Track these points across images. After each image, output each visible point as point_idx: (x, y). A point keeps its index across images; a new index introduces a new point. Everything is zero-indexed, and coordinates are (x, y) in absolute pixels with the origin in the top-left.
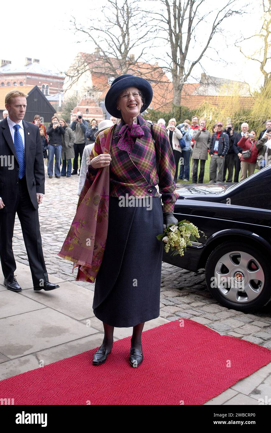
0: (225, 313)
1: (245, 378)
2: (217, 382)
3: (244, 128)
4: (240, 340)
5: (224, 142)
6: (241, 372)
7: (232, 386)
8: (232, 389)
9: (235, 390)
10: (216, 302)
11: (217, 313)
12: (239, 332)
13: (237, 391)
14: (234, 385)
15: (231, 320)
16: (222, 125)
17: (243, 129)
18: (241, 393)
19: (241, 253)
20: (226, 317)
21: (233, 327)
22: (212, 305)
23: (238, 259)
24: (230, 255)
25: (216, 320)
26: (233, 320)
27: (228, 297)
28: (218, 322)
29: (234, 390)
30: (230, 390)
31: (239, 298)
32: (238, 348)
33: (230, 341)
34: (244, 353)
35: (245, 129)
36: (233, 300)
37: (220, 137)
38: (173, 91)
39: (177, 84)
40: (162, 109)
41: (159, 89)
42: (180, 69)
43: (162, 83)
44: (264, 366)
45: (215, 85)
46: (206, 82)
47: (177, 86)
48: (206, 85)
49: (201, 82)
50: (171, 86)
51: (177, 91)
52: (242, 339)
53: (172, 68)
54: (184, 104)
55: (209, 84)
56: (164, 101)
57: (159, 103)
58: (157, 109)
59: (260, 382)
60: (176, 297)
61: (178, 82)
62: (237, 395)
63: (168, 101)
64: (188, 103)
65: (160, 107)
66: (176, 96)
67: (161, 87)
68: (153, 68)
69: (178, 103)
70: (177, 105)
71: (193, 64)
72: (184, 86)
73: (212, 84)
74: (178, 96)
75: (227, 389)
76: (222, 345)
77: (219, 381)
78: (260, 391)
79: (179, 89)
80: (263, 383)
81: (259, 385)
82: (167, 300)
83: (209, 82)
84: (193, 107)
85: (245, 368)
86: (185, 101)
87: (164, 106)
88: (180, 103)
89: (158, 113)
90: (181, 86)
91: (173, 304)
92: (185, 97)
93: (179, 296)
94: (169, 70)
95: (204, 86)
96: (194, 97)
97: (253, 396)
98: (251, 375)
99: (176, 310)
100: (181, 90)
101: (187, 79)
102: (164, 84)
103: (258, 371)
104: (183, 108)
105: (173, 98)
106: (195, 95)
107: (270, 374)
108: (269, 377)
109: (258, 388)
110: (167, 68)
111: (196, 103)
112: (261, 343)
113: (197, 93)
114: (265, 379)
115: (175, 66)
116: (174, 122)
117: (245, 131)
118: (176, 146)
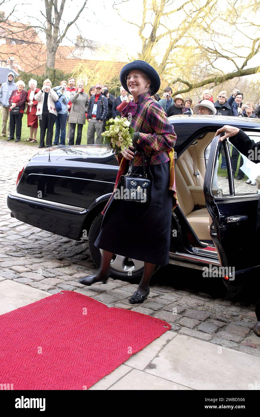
0: (111, 283)
1: (138, 352)
2: (109, 359)
4: (130, 311)
5: (103, 105)
7: (125, 361)
8: (125, 365)
9: (129, 366)
13: (130, 367)
14: (127, 359)
16: (101, 87)
17: (122, 92)
18: (135, 368)
20: (112, 288)
21: (121, 298)
25: (102, 292)
26: (120, 291)
27: (114, 267)
28: (104, 293)
29: (127, 365)
30: (123, 365)
31: (126, 267)
32: (128, 320)
33: (118, 313)
34: (135, 325)
35: (124, 92)
36: (120, 270)
37: (98, 100)
38: (46, 53)
39: (51, 46)
40: (35, 72)
41: (32, 50)
42: (55, 29)
43: (34, 45)
44: (157, 338)
45: (91, 48)
46: (82, 45)
47: (52, 47)
48: (82, 48)
49: (77, 44)
50: (45, 47)
51: (51, 53)
52: (131, 310)
53: (47, 28)
54: (58, 67)
55: (84, 47)
56: (37, 63)
57: (32, 65)
58: (30, 72)
59: (155, 355)
60: (57, 268)
61: (52, 42)
62: (131, 371)
63: (41, 64)
64: (63, 66)
65: (33, 69)
66: (50, 57)
67: (33, 48)
68: (25, 27)
69: (52, 66)
70: (51, 68)
71: (69, 25)
72: (58, 48)
73: (88, 47)
74: (53, 58)
75: (120, 365)
76: (110, 318)
77: (110, 357)
78: (155, 365)
79: (53, 51)
80: (157, 356)
81: (154, 359)
82: (47, 271)
83: (85, 45)
84: (68, 71)
85: (137, 341)
86: (60, 64)
87: (37, 69)
88: (54, 66)
89: (31, 75)
90: (56, 48)
91: (54, 275)
92: (59, 60)
93: (60, 267)
94: (43, 30)
95: (79, 49)
96: (69, 61)
97: (148, 371)
98: (144, 348)
99: (58, 282)
100: (55, 52)
101: (62, 40)
102: (37, 45)
103: (151, 344)
104: (57, 72)
105: (47, 60)
106: (69, 58)
107: (164, 346)
108: (163, 350)
109: (153, 362)
110: (41, 28)
111: (71, 67)
112: (152, 314)
113: (72, 57)
114: (159, 352)
115: (49, 26)
116: (49, 83)
117: (124, 94)
118: (51, 109)
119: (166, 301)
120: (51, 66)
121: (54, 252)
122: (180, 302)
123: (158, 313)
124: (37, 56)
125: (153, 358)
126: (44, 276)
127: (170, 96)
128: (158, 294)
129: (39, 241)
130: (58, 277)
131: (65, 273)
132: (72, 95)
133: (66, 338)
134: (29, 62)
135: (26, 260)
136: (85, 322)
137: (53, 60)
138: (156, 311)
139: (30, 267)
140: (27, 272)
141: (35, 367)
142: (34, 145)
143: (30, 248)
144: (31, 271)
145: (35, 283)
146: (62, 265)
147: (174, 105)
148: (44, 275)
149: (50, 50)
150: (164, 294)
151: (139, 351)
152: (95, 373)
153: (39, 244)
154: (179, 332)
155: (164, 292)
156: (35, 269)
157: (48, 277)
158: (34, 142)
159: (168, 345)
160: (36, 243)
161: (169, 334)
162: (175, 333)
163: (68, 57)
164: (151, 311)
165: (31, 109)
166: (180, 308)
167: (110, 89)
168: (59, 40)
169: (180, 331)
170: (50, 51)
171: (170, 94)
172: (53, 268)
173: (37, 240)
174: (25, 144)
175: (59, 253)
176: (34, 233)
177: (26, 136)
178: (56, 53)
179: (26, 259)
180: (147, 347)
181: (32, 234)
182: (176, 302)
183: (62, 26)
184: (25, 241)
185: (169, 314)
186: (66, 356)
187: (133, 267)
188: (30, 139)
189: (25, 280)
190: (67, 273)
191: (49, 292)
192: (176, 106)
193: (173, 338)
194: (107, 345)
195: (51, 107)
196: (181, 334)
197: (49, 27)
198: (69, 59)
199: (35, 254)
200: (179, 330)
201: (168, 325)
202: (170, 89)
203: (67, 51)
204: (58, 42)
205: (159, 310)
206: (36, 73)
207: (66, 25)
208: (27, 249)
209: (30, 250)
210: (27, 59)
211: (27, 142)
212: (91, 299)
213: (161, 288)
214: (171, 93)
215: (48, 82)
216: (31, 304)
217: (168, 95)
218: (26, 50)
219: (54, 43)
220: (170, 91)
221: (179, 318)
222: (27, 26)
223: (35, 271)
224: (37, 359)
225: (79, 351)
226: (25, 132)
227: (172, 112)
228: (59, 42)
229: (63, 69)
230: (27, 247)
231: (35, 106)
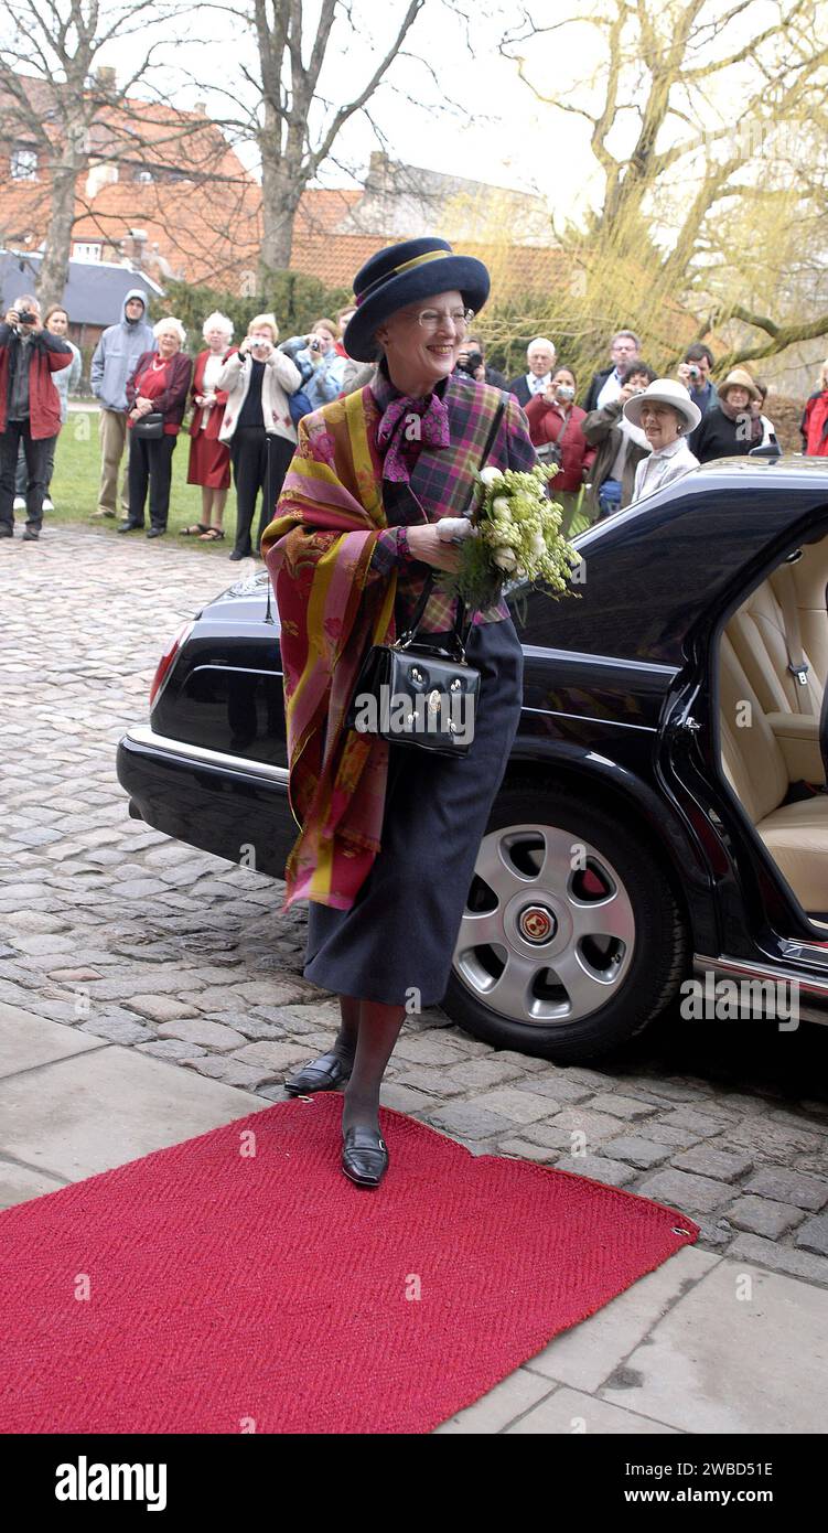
0: (487, 1065)
1: (579, 1323)
2: (472, 1346)
3: (536, 357)
4: (550, 1172)
6: (562, 1299)
7: (531, 1358)
8: (529, 1370)
9: (543, 1376)
10: (445, 1022)
11: (452, 1064)
12: (542, 1140)
13: (549, 1378)
14: (538, 1351)
15: (507, 1093)
17: (534, 361)
18: (566, 1385)
19: (547, 832)
20: (488, 1081)
21: (519, 1119)
22: (434, 1033)
23: (534, 854)
24: (502, 840)
25: (450, 1096)
26: (516, 1092)
27: (496, 1004)
28: (460, 1101)
29: (538, 1374)
30: (522, 1374)
31: (537, 1005)
32: (544, 1205)
33: (509, 1177)
34: (567, 1225)
35: (540, 361)
36: (516, 1015)
38: (260, 214)
39: (279, 190)
40: (219, 280)
41: (209, 205)
42: (294, 130)
43: (219, 184)
44: (648, 1273)
45: (423, 196)
46: (389, 185)
47: (281, 195)
48: (388, 196)
49: (370, 183)
50: (255, 195)
51: (278, 215)
52: (556, 1165)
53: (262, 125)
54: (303, 265)
55: (399, 192)
56: (226, 252)
57: (209, 258)
58: (201, 281)
59: (638, 1337)
60: (292, 1003)
61: (282, 178)
62: (551, 1393)
63: (242, 253)
64: (320, 262)
65: (212, 272)
66: (275, 231)
67: (214, 197)
68: (187, 124)
69: (280, 261)
70: (278, 269)
71: (342, 116)
72: (304, 198)
73: (412, 193)
74: (283, 234)
75: (512, 1371)
76: (480, 1193)
77: (476, 1340)
78: (639, 1373)
79: (284, 207)
80: (646, 1341)
81: (634, 1350)
82: (256, 1016)
83: (401, 184)
84: (338, 278)
85: (576, 1284)
86: (309, 254)
87: (227, 272)
88: (287, 259)
89: (205, 295)
90: (294, 197)
91: (281, 1032)
92: (308, 238)
93: (301, 1001)
94: (248, 132)
95: (379, 201)
96: (342, 243)
97: (612, 1395)
98: (599, 1309)
99: (293, 1059)
100: (293, 211)
101: (316, 170)
102: (229, 188)
103: (627, 1295)
104: (301, 283)
105: (264, 240)
106: (344, 233)
107: (673, 1302)
108: (668, 1317)
109: (633, 1364)
110: (241, 124)
111: (348, 264)
112: (630, 1182)
113: (353, 228)
114: (655, 1324)
115: (273, 120)
116: (270, 327)
117: (540, 368)
118: (276, 418)
119: (684, 1132)
120: (276, 260)
121: (282, 945)
122: (734, 1138)
123: (653, 1180)
124: (227, 228)
125: (632, 1347)
126: (246, 1036)
127: (702, 377)
128: (655, 1108)
129: (228, 903)
130: (296, 1038)
131: (318, 1024)
132: (352, 373)
133: (321, 1267)
134: (201, 246)
135: (183, 973)
136: (391, 1208)
137: (284, 240)
138: (645, 1169)
139: (195, 1002)
140: (184, 1017)
141: (206, 1374)
142: (213, 547)
143: (197, 928)
144: (199, 1014)
145: (213, 1059)
146: (309, 993)
147: (719, 409)
148: (244, 1030)
149: (276, 204)
150: (675, 1105)
151: (583, 1319)
152: (423, 1399)
153: (229, 914)
154: (728, 1252)
155: (676, 1101)
156: (213, 1008)
157: (259, 1039)
158: (214, 539)
159: (685, 1298)
160: (218, 909)
161: (691, 1259)
162: (712, 1257)
163: (340, 229)
164: (629, 1171)
165: (206, 418)
166: (733, 1160)
167: (489, 345)
168: (307, 168)
169: (733, 1249)
170: (273, 209)
171: (702, 369)
172: (278, 1006)
173: (220, 899)
174: (182, 543)
175: (299, 949)
176: (210, 873)
177: (185, 517)
178: (297, 216)
179: (182, 969)
180: (612, 1306)
181: (203, 876)
182: (717, 1139)
183: (318, 119)
184: (180, 901)
185: (693, 1182)
186: (318, 1335)
187: (565, 1007)
188: (200, 526)
189: (178, 1050)
190: (328, 1023)
191: (262, 1093)
192: (726, 413)
193: (706, 1274)
194: (465, 1296)
195: (274, 415)
196: (733, 1258)
197: (271, 124)
198: (343, 236)
199: (212, 950)
200: (729, 1242)
201: (689, 1225)
202: (706, 351)
203: (334, 207)
204: (302, 176)
205: (656, 1165)
206: (224, 287)
207: (333, 115)
208: (187, 932)
209: (195, 935)
210: (193, 237)
211: (190, 538)
212: (412, 1122)
213: (664, 1084)
214: (707, 367)
215: (266, 325)
216: (197, 1139)
217: (693, 373)
218: (188, 204)
219: (290, 181)
220: (705, 359)
221: (727, 1198)
222: (192, 118)
223: (213, 1016)
224: (215, 1343)
225: (367, 1315)
226: (185, 499)
227: (711, 435)
228: (307, 175)
229: (321, 273)
230: (184, 923)
231: (219, 409)
